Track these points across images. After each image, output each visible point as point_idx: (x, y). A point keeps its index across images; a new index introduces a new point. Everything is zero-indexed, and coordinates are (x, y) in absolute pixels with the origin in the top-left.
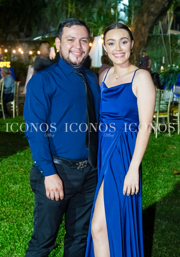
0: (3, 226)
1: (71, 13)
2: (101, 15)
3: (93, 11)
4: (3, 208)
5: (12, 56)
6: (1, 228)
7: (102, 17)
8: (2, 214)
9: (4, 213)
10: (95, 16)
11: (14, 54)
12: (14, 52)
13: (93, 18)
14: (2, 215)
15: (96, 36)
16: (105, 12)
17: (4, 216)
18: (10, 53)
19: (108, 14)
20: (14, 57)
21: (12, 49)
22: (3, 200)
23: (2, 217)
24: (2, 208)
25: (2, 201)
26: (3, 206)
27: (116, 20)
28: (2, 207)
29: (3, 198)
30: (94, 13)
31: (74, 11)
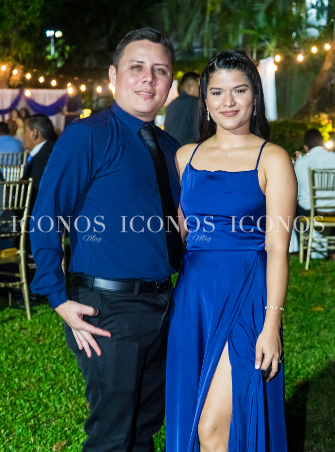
0: (82, 434)
1: (212, 12)
2: (272, 16)
3: (255, 9)
4: (82, 399)
5: (95, 98)
6: (79, 437)
7: (274, 21)
8: (80, 410)
9: (83, 408)
10: (261, 18)
11: (98, 94)
12: (99, 89)
13: (256, 23)
14: (80, 412)
15: (262, 58)
16: (280, 11)
17: (84, 415)
18: (90, 92)
19: (286, 15)
20: (98, 100)
21: (95, 84)
22: (82, 382)
23: (81, 417)
24: (79, 399)
25: (80, 385)
26: (82, 394)
27: (304, 26)
28: (80, 397)
29: (81, 379)
30: (258, 12)
31: (218, 9)
